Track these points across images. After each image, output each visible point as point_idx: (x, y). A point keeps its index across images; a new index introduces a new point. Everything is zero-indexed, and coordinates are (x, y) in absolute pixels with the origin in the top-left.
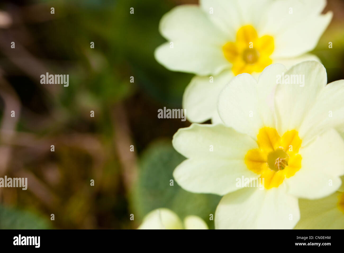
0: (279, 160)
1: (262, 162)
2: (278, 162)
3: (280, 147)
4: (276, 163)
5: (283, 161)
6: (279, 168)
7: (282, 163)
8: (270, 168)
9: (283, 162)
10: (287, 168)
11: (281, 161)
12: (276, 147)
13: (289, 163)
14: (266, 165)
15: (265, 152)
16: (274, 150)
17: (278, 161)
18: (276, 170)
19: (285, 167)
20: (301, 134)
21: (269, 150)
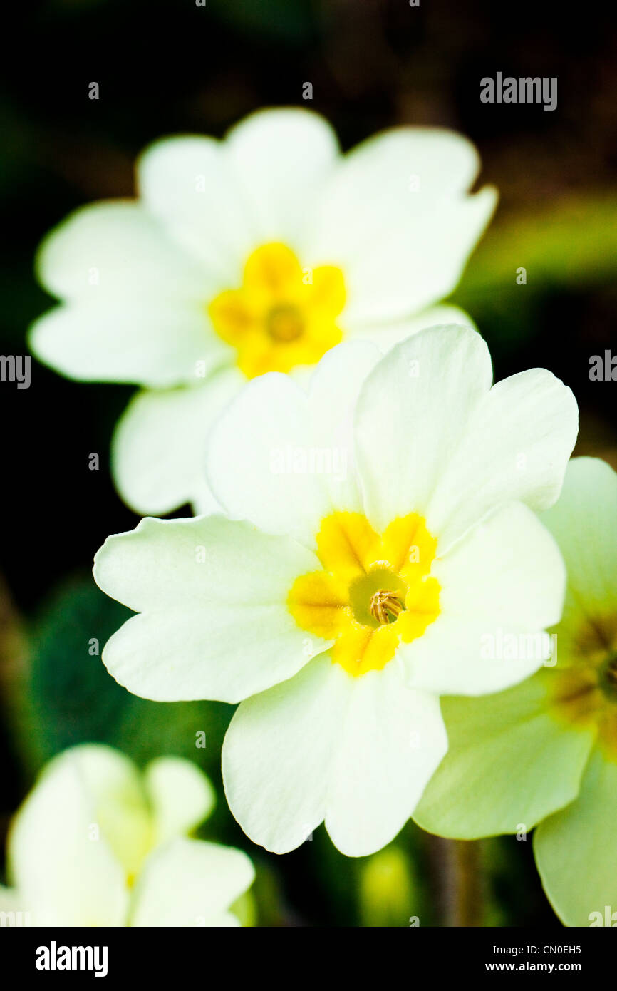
0: (381, 596)
1: (335, 605)
2: (379, 603)
3: (380, 562)
4: (372, 606)
5: (389, 598)
6: (382, 618)
7: (390, 604)
8: (358, 621)
9: (393, 602)
10: (402, 615)
11: (385, 600)
12: (371, 563)
13: (407, 604)
14: (347, 612)
15: (341, 579)
16: (364, 570)
17: (376, 600)
18: (376, 623)
19: (397, 614)
20: (432, 523)
21: (353, 573)
